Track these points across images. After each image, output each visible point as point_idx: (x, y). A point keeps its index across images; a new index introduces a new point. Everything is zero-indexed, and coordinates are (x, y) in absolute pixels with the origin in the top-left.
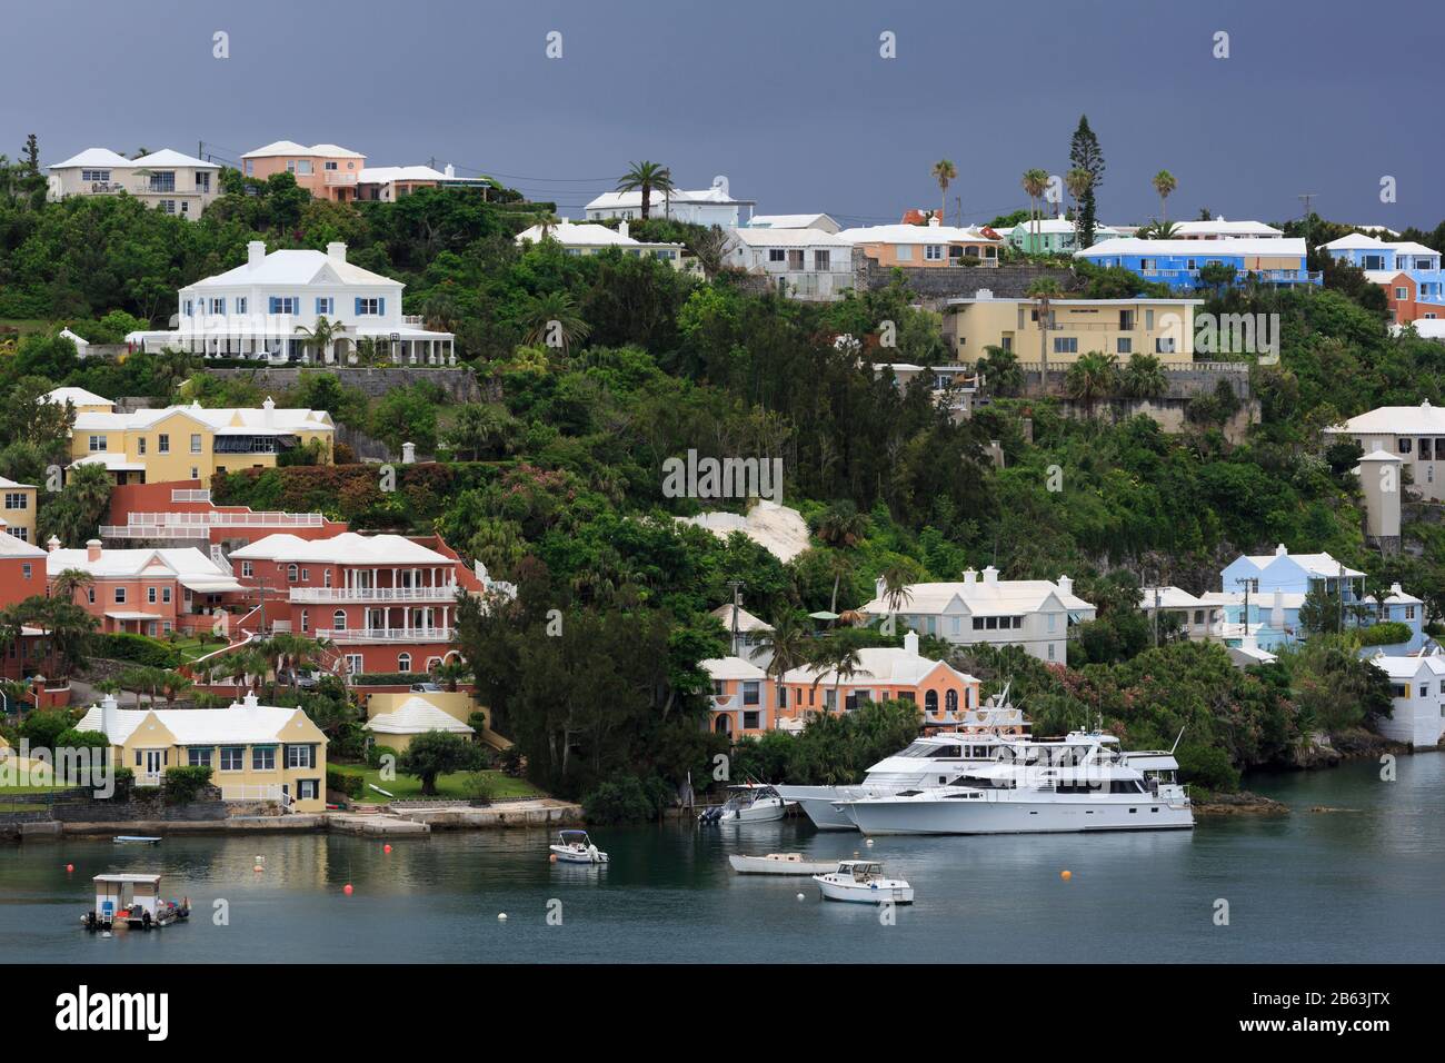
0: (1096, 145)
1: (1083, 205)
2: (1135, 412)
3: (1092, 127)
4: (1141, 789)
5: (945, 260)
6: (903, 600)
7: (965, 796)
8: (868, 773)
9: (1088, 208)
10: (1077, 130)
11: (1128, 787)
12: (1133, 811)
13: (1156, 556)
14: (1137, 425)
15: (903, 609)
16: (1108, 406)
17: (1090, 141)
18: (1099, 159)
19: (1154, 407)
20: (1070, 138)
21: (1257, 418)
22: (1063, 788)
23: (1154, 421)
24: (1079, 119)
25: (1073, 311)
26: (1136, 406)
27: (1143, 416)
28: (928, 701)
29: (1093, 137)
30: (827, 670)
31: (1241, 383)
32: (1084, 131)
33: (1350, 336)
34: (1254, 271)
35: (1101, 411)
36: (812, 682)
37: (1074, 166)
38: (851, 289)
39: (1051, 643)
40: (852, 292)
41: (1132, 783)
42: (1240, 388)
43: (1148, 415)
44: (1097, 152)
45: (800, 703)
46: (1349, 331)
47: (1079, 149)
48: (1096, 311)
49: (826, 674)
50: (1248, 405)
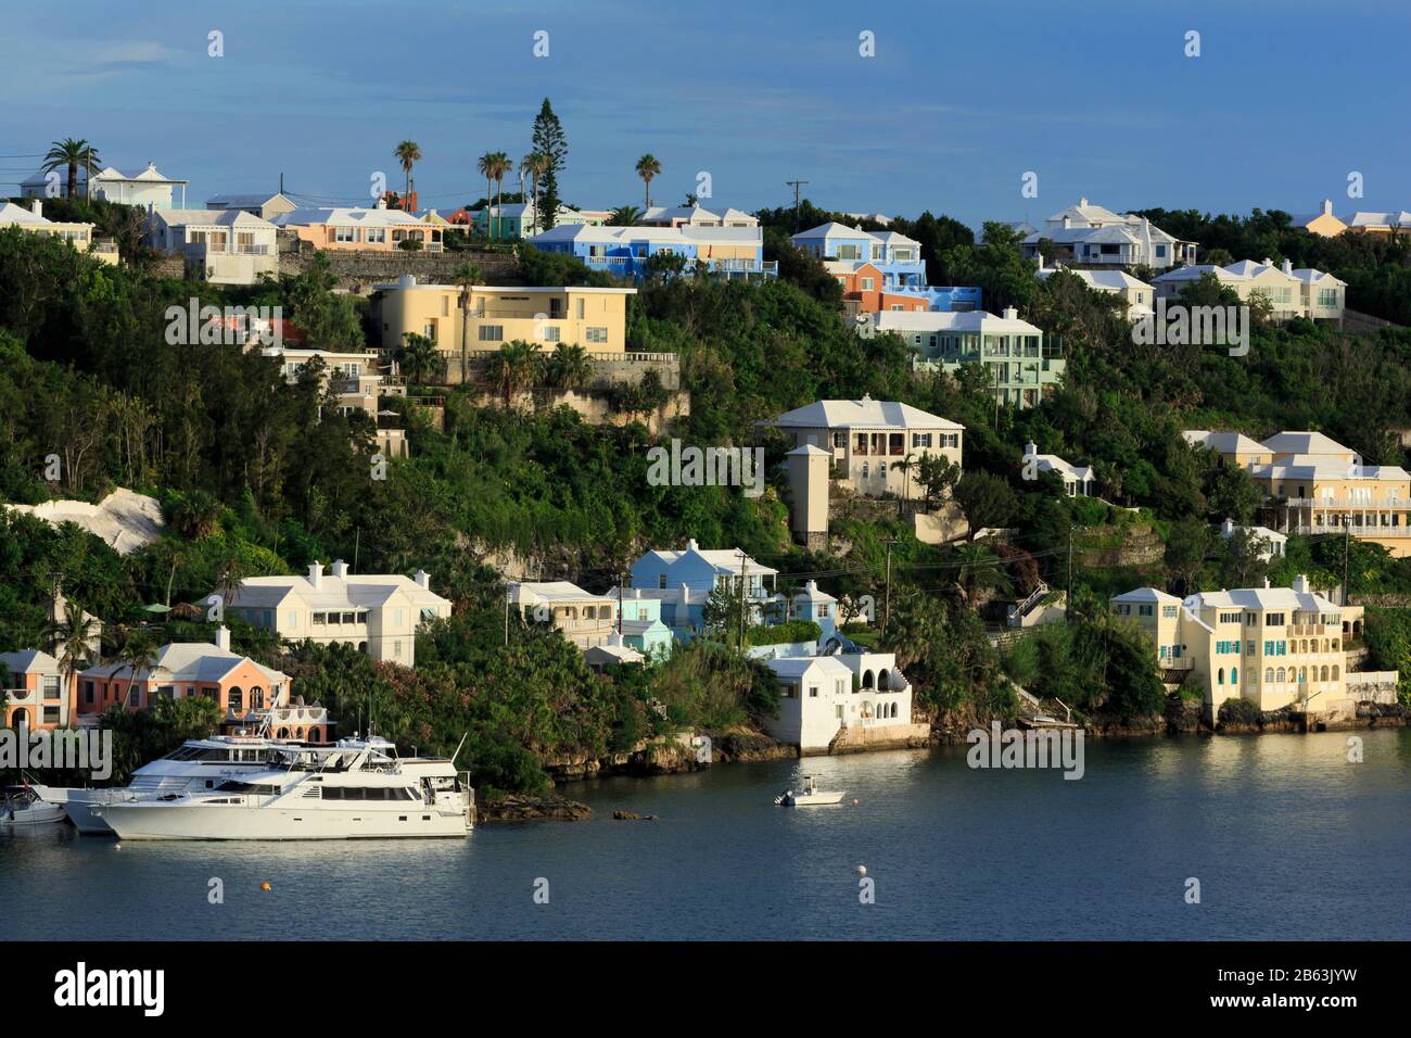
0: (558, 128)
1: (545, 190)
2: (558, 402)
3: (554, 109)
4: (412, 797)
5: (389, 245)
6: (235, 592)
7: (225, 801)
8: (134, 776)
9: (549, 192)
10: (539, 112)
11: (398, 794)
12: (403, 818)
13: (566, 550)
14: (557, 414)
15: (234, 603)
16: (530, 395)
17: (553, 125)
18: (562, 143)
19: (579, 397)
20: (532, 122)
21: (685, 410)
22: (331, 793)
23: (576, 412)
24: (543, 101)
25: (503, 298)
26: (559, 396)
27: (565, 407)
28: (231, 698)
29: (555, 120)
30: (121, 664)
31: (671, 374)
32: (547, 115)
33: (799, 328)
34: (705, 260)
35: (523, 401)
36: (108, 676)
37: (536, 149)
38: (271, 272)
39: (397, 639)
40: (270, 275)
41: (403, 790)
42: (670, 379)
43: (570, 405)
44: (559, 135)
45: (106, 698)
46: (799, 322)
47: (542, 132)
48: (527, 299)
49: (121, 668)
50: (675, 397)
